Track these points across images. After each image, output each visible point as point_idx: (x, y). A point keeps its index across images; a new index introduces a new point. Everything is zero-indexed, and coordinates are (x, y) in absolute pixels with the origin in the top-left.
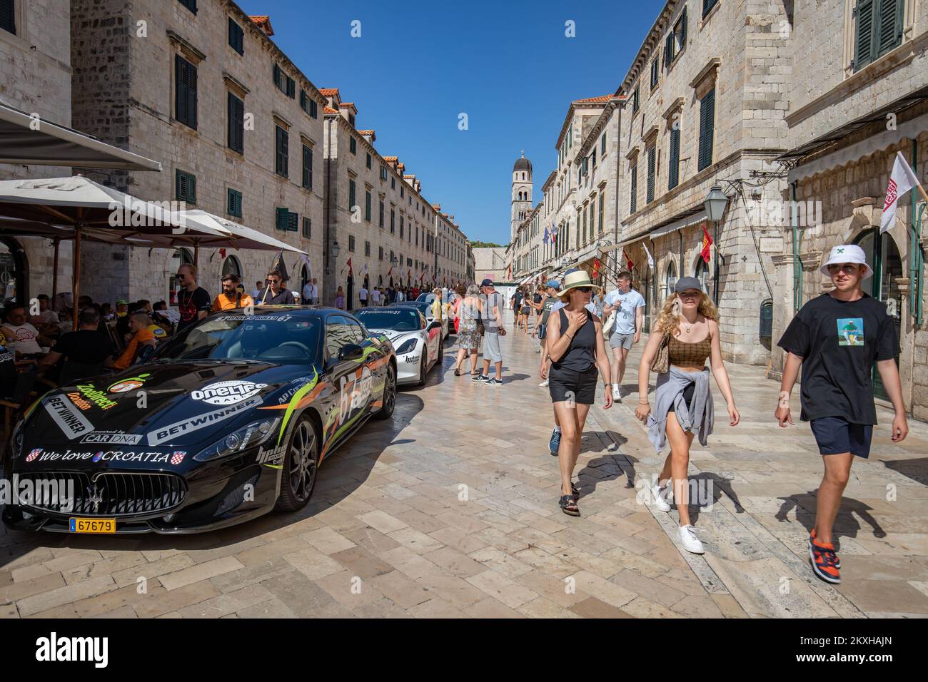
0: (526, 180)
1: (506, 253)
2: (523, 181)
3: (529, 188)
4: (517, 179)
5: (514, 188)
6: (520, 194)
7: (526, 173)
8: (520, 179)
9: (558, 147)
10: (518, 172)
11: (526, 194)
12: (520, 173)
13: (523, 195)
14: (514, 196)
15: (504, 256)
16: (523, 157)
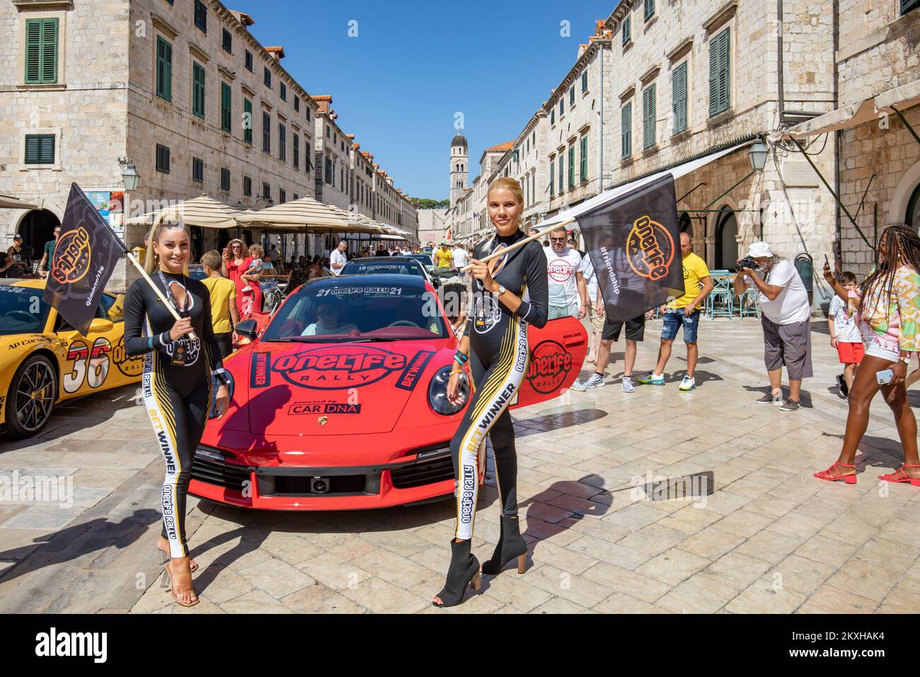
0: (462, 154)
1: (446, 215)
2: (460, 155)
3: (465, 161)
4: (454, 153)
5: (452, 160)
6: (458, 166)
7: (462, 148)
8: (457, 154)
9: (481, 162)
10: (456, 148)
11: (462, 166)
12: (457, 148)
13: (460, 167)
14: (452, 168)
15: (444, 217)
16: (459, 134)
